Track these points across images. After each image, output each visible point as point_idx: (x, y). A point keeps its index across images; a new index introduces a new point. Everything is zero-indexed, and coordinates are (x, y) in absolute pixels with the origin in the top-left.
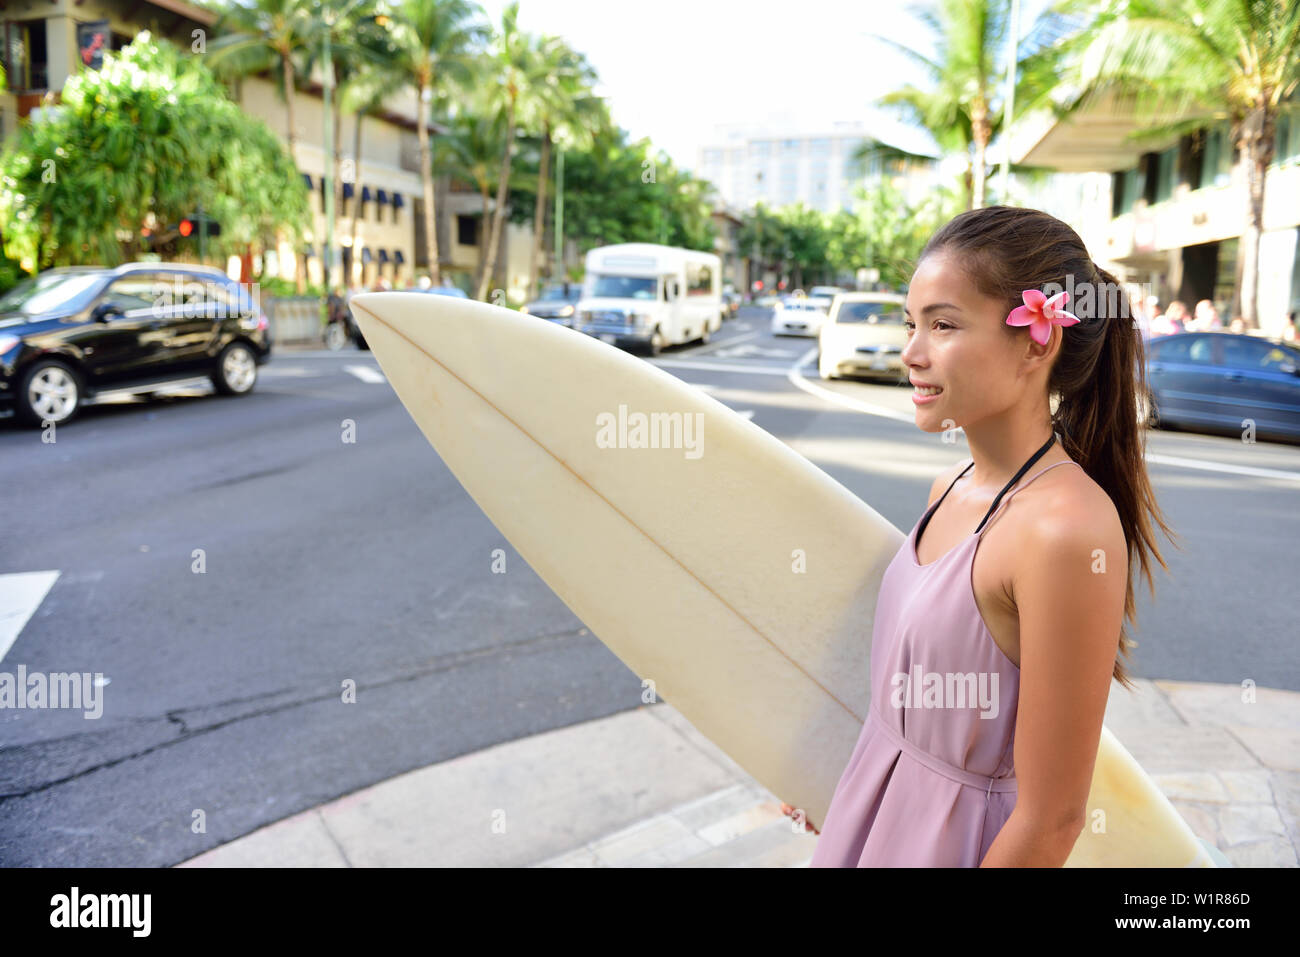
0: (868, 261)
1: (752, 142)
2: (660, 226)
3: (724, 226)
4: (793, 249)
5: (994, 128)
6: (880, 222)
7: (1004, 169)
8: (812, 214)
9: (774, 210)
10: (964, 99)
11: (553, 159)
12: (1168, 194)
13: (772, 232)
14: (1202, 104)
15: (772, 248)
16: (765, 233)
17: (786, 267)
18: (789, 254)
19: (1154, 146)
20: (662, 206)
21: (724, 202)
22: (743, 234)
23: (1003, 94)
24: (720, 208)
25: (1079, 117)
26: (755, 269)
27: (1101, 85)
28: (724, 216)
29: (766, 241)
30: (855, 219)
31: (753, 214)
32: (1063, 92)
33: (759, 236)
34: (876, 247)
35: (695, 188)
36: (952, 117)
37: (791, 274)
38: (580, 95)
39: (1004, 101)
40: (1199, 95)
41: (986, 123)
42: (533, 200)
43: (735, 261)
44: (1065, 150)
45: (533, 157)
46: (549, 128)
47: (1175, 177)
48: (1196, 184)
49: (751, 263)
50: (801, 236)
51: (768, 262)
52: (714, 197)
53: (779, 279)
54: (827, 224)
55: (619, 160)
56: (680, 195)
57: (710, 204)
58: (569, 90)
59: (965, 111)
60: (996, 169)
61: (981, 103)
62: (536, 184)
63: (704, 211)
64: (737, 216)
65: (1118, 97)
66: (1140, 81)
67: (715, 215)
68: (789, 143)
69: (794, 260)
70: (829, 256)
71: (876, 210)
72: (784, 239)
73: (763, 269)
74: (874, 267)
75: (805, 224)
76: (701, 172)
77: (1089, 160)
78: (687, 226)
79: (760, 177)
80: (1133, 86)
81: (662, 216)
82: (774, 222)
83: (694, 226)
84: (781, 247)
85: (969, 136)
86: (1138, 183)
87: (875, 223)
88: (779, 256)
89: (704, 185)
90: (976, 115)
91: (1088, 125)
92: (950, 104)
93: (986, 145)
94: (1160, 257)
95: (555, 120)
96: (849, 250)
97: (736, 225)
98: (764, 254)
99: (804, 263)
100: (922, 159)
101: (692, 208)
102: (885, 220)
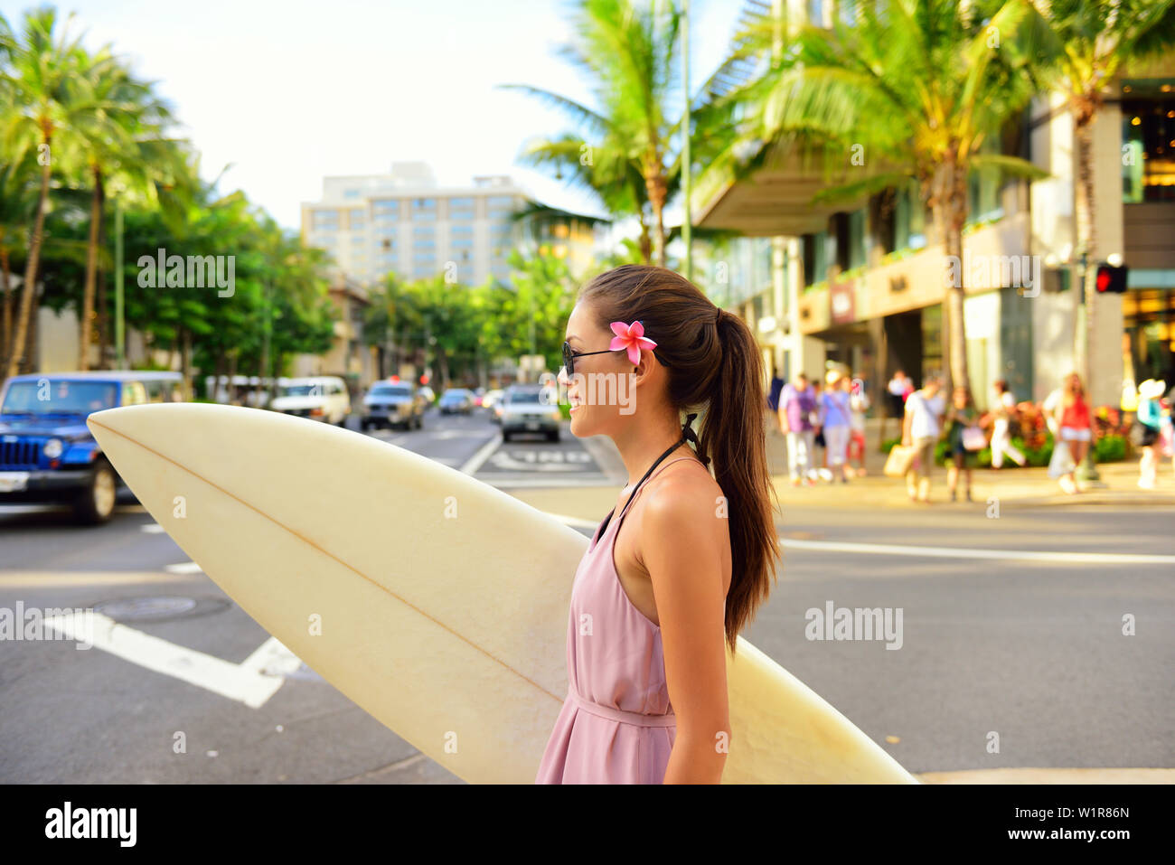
0: (530, 345)
1: (374, 201)
2: (262, 308)
3: (345, 307)
4: (436, 335)
5: (671, 186)
6: (543, 299)
7: (686, 233)
8: (457, 289)
9: (408, 286)
10: (633, 154)
11: (107, 220)
12: (863, 259)
13: (411, 314)
14: (891, 159)
15: (408, 334)
16: (399, 313)
17: (429, 357)
18: (432, 341)
19: (843, 206)
20: (262, 281)
21: (344, 276)
22: (369, 316)
23: (677, 147)
24: (339, 284)
25: (760, 176)
26: (387, 361)
27: (782, 141)
28: (345, 294)
29: (402, 324)
30: (513, 295)
31: (382, 290)
32: (742, 148)
33: (393, 318)
34: (540, 328)
35: (305, 259)
36: (622, 173)
37: (435, 366)
38: (143, 136)
39: (679, 156)
40: (887, 151)
41: (660, 181)
42: (80, 275)
43: (362, 350)
44: (747, 211)
45: (76, 217)
46: (100, 177)
47: (868, 241)
48: (889, 247)
49: (381, 353)
50: (445, 316)
51: (404, 351)
52: (332, 270)
53: (420, 373)
54: (477, 302)
55: (202, 224)
56: (288, 268)
57: (326, 281)
58: (131, 129)
59: (636, 165)
60: (676, 232)
61: (652, 159)
62: (83, 252)
63: (321, 288)
64: (363, 294)
65: (801, 152)
66: (825, 135)
67: (332, 292)
68: (421, 202)
69: (438, 348)
70: (483, 340)
71: (537, 283)
72: (426, 321)
73: (397, 359)
74: (538, 352)
75: (450, 300)
76: (313, 239)
77: (774, 222)
78: (298, 307)
79: (387, 244)
80: (818, 140)
81: (264, 294)
82: (410, 299)
83: (306, 307)
84: (421, 330)
85: (642, 197)
86: (829, 248)
87: (536, 299)
88: (419, 342)
89: (317, 255)
90: (648, 172)
91: (770, 182)
92: (618, 159)
93: (662, 206)
94: (860, 329)
95: (108, 168)
96: (505, 334)
97: (360, 304)
98: (398, 342)
99: (450, 351)
100: (588, 222)
101: (303, 284)
102: (549, 295)
